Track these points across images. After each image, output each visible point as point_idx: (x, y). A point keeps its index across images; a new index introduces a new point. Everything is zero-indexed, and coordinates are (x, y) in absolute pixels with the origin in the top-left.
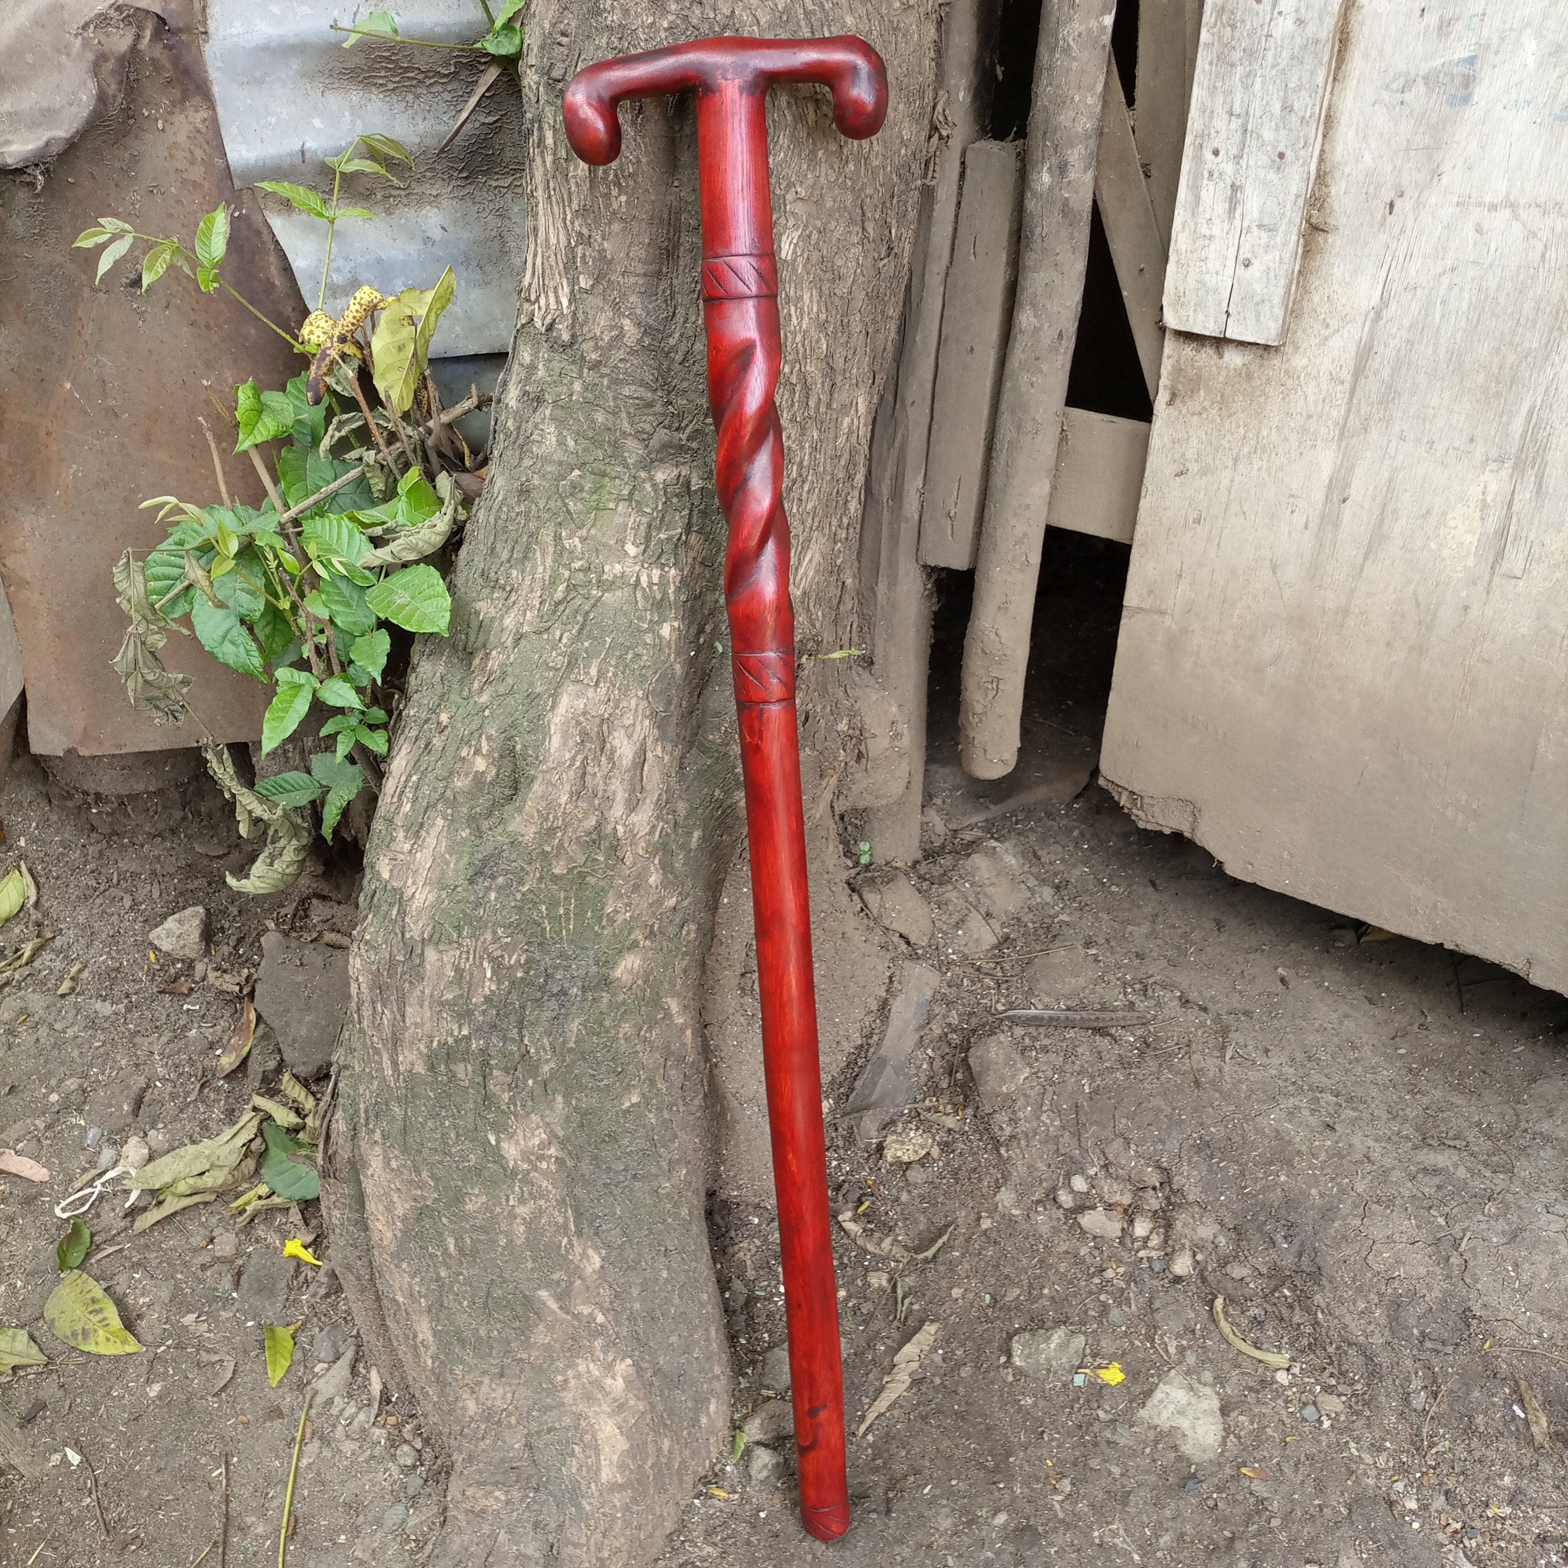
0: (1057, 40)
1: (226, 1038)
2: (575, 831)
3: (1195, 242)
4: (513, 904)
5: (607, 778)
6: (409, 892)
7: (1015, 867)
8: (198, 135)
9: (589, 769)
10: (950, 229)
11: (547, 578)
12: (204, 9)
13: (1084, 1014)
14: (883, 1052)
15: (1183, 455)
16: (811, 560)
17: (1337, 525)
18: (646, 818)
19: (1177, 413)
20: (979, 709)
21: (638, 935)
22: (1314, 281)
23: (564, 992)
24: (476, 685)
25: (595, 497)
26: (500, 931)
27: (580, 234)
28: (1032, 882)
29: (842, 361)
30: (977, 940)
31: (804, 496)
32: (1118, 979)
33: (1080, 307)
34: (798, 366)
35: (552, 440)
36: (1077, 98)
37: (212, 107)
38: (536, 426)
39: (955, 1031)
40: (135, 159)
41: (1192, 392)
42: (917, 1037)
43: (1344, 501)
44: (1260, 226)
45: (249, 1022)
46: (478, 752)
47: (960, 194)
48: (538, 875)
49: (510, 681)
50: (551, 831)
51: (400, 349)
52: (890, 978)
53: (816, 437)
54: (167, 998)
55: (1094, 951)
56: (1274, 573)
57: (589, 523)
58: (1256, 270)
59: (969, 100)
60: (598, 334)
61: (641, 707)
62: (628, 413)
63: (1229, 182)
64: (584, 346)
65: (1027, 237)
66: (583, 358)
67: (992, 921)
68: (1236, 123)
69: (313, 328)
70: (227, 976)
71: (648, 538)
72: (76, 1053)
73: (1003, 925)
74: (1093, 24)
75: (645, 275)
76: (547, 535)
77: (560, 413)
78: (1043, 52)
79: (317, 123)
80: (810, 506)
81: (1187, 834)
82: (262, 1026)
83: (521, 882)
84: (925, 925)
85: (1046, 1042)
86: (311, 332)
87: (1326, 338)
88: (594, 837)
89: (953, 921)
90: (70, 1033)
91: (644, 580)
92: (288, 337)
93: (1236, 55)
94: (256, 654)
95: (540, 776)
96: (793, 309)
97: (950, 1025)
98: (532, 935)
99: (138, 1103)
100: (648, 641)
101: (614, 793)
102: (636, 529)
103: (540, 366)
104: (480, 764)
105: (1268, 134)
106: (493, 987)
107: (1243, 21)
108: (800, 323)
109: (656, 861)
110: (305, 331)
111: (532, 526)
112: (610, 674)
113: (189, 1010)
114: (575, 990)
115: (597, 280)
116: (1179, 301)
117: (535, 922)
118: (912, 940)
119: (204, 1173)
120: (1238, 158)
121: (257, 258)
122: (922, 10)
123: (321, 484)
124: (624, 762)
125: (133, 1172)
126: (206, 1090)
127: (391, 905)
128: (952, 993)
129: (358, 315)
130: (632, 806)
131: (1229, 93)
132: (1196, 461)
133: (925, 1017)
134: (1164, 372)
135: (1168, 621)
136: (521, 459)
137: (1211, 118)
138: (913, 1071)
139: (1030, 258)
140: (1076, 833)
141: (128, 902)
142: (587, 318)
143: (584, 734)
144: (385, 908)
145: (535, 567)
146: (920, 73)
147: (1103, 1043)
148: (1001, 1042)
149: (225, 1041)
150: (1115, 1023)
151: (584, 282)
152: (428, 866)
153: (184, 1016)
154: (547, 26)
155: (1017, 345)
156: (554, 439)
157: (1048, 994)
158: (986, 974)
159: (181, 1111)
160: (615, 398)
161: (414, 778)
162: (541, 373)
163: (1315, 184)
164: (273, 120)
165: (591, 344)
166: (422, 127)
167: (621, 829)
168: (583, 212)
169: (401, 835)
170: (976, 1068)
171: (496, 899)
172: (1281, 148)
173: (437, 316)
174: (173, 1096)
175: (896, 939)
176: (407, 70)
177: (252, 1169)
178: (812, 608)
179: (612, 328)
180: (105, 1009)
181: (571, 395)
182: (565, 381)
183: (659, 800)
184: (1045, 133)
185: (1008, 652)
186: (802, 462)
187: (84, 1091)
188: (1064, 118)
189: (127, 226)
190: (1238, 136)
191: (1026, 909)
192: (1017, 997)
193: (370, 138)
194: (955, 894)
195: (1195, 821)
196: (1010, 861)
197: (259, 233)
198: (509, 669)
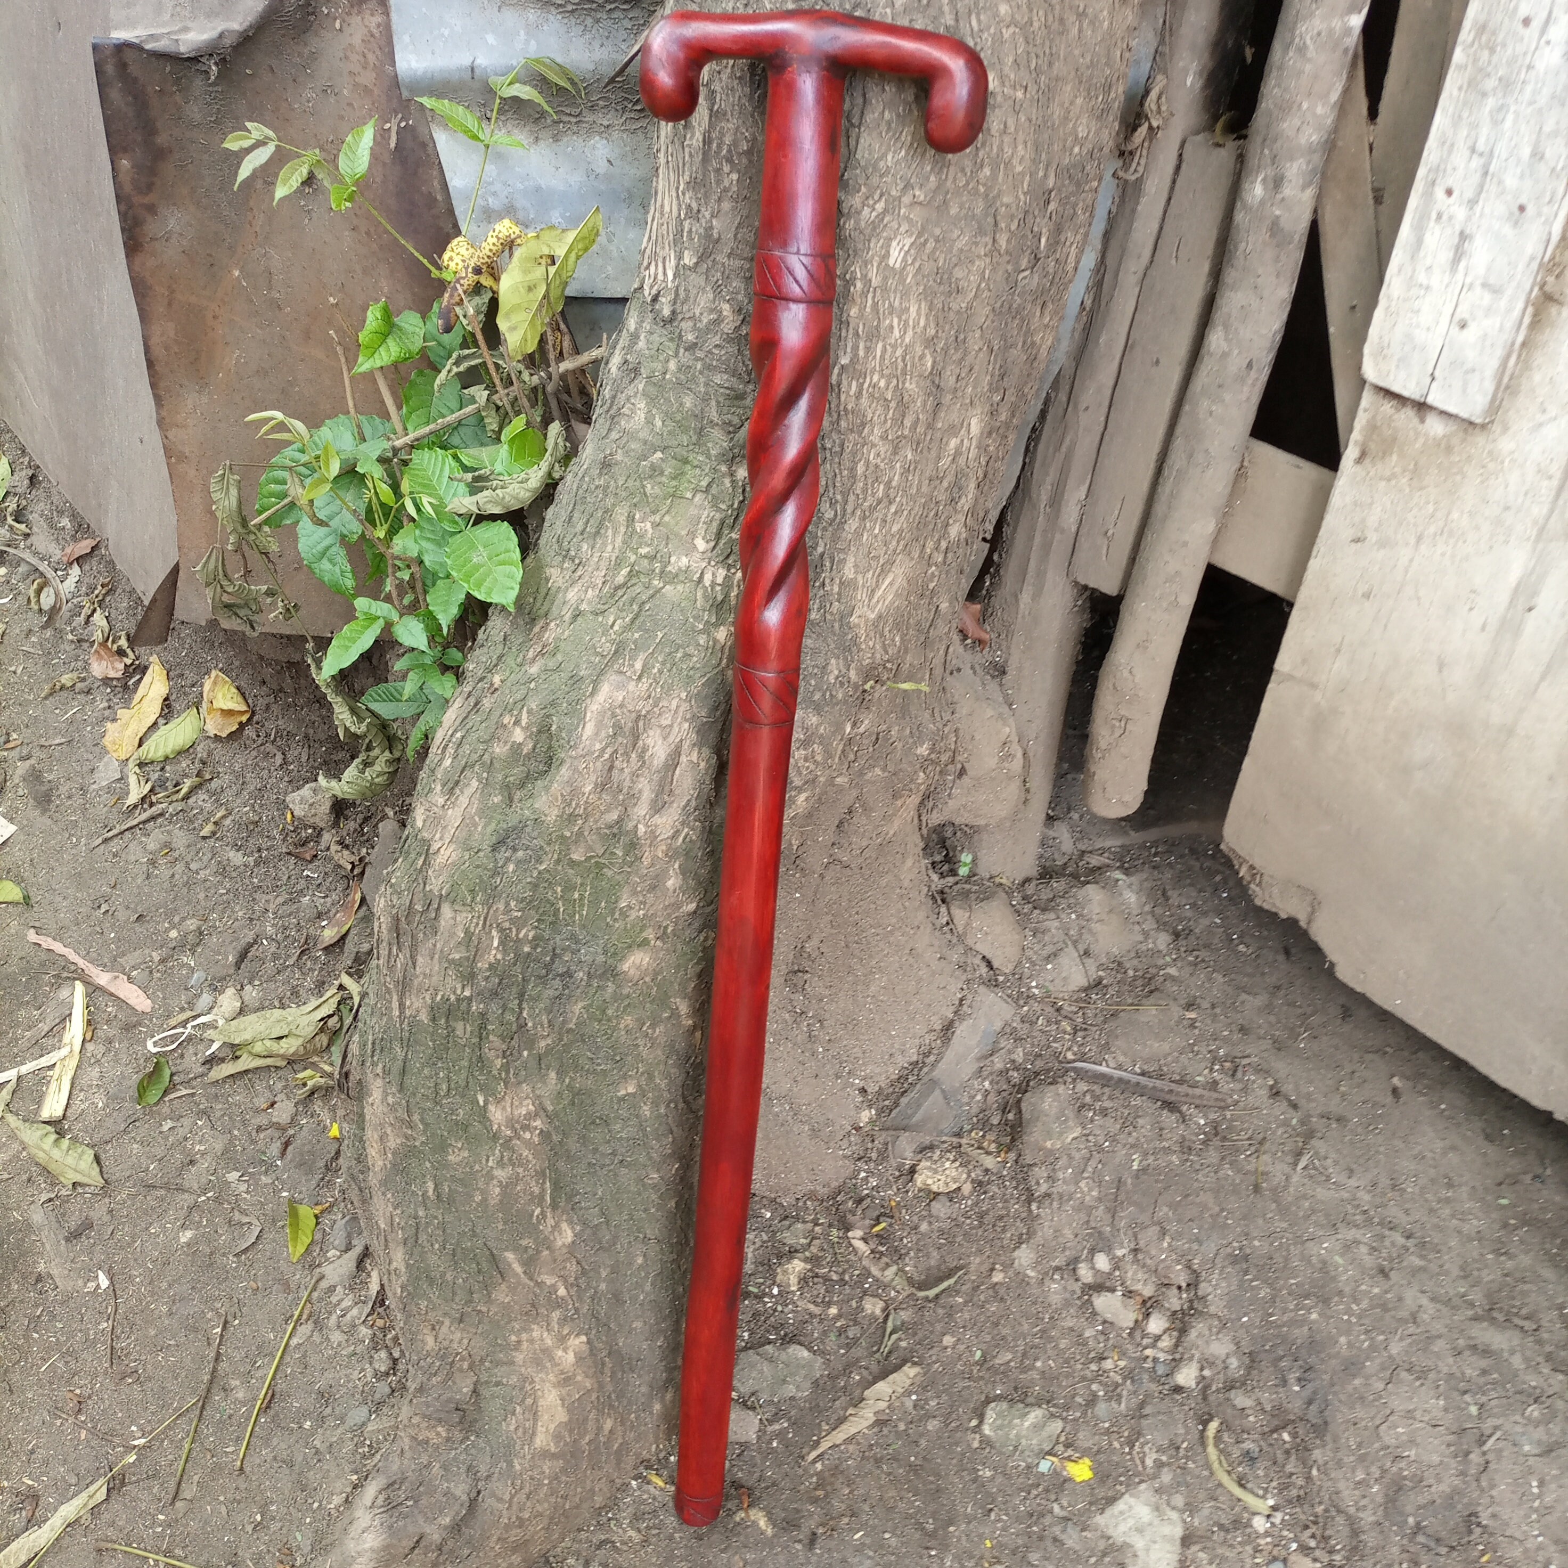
0: (1294, 36)
1: (333, 911)
2: (596, 822)
3: (1409, 291)
4: (529, 880)
5: (635, 775)
6: (435, 847)
7: (1134, 905)
8: (372, 40)
9: (617, 763)
10: (1156, 226)
11: (614, 558)
13: (1158, 1083)
14: (936, 1074)
15: (1363, 520)
16: (891, 584)
17: (1517, 632)
18: (670, 822)
19: (1364, 473)
20: (1103, 744)
21: (650, 934)
22: (1539, 358)
23: (569, 974)
24: (531, 654)
25: (674, 483)
26: (513, 904)
27: (689, 207)
28: (1150, 924)
29: (952, 380)
30: (1065, 979)
31: (889, 518)
32: (1209, 1052)
33: (1279, 338)
34: (895, 382)
35: (641, 416)
36: (1305, 106)
37: (387, 14)
38: (629, 399)
39: (1016, 1069)
40: (314, 56)
41: (1384, 453)
42: (976, 1066)
43: (1530, 610)
44: (1484, 285)
45: (354, 901)
46: (517, 722)
47: (1172, 189)
48: (556, 856)
49: (559, 657)
50: (572, 818)
51: (530, 289)
52: (961, 1000)
54: (293, 860)
55: (1192, 1015)
56: (1440, 671)
57: (664, 509)
58: (1471, 334)
59: (1199, 84)
60: (697, 315)
61: (682, 709)
62: (718, 402)
63: (1458, 229)
64: (683, 324)
65: (1231, 252)
66: (681, 337)
67: (1089, 962)
68: (1476, 162)
69: (454, 254)
70: (346, 852)
71: (719, 535)
72: (202, 896)
73: (1100, 967)
74: (1337, 24)
75: (752, 259)
76: (621, 514)
77: (652, 390)
78: (1278, 47)
79: (491, 39)
80: (895, 528)
81: (1303, 924)
82: (364, 908)
83: (539, 861)
84: (1012, 952)
85: (1108, 1104)
86: (451, 259)
87: (1541, 425)
88: (615, 830)
89: (1045, 953)
90: (202, 874)
91: (708, 578)
92: (425, 261)
93: (1490, 84)
94: (350, 575)
95: (569, 761)
96: (896, 321)
97: (1014, 1061)
98: (544, 913)
99: (243, 956)
100: (702, 642)
101: (640, 791)
102: (709, 523)
103: (642, 338)
104: (518, 735)
105: (1511, 181)
106: (499, 956)
107: (1504, 45)
108: (902, 337)
109: (677, 866)
110: (446, 256)
111: (609, 501)
112: (655, 671)
113: (308, 876)
114: (581, 974)
115: (701, 259)
116: (1381, 353)
117: (549, 901)
118: (995, 965)
119: (281, 1038)
120: (1472, 203)
121: (420, 171)
123: (444, 411)
124: (655, 763)
125: (221, 1022)
126: (305, 958)
127: (419, 854)
128: (1023, 1030)
129: (494, 249)
130: (657, 807)
131: (1475, 126)
132: (1376, 530)
133: (989, 1048)
134: (1357, 424)
135: (1318, 696)
136: (610, 430)
137: (1450, 152)
138: (966, 1100)
139: (1230, 276)
141: (279, 759)
142: (687, 296)
143: (618, 727)
144: (413, 856)
145: (604, 544)
147: (1168, 1119)
148: (1060, 1094)
149: (331, 914)
150: (1188, 1100)
151: (689, 259)
152: (456, 825)
153: (302, 881)
155: (1203, 369)
156: (643, 416)
157: (1125, 1054)
158: (1065, 1017)
159: (279, 972)
160: (706, 384)
161: (459, 735)
162: (642, 344)
163: (1557, 247)
164: (446, 33)
165: (690, 324)
166: (598, 54)
167: (642, 829)
168: (693, 184)
169: (439, 788)
170: (1026, 1115)
171: (514, 872)
172: (1523, 200)
173: (578, 258)
174: (275, 957)
175: (977, 961)
177: (325, 1044)
178: (886, 633)
179: (712, 311)
180: (237, 858)
181: (665, 373)
182: (661, 358)
183: (687, 804)
184: (1265, 140)
185: (1144, 695)
186: (890, 481)
187: (201, 933)
188: (1288, 126)
189: (271, 133)
190: (1476, 178)
191: (1133, 954)
192: (1091, 1049)
193: (537, 61)
194: (1056, 923)
195: (1313, 913)
196: (1131, 898)
197: (424, 145)
198: (562, 644)
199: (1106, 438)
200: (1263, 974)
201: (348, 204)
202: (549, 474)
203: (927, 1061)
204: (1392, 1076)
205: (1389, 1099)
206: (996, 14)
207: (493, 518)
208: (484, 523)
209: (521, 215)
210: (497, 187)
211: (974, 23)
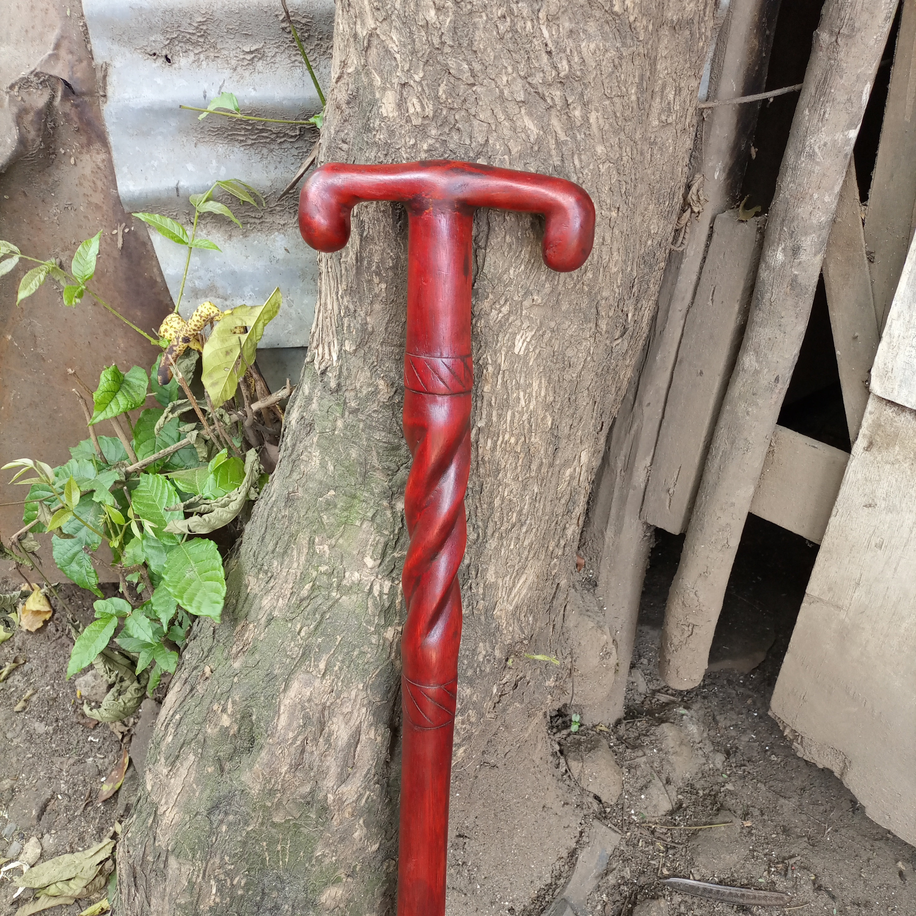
0: (804, 145)
1: (110, 769)
3: (907, 330)
4: (239, 839)
5: (323, 755)
6: (161, 810)
7: (696, 736)
8: (99, 171)
9: (308, 748)
10: (694, 278)
11: (299, 574)
12: (105, 77)
13: (733, 890)
14: (566, 894)
15: (873, 492)
16: (525, 582)
18: (355, 789)
19: (872, 458)
20: (676, 641)
21: (341, 873)
23: (277, 907)
24: (234, 650)
25: (346, 514)
26: (227, 858)
27: (347, 308)
28: (709, 748)
29: (566, 431)
30: (655, 806)
31: (521, 537)
32: (765, 855)
33: (797, 359)
34: (523, 439)
35: (316, 461)
36: (816, 196)
37: (109, 152)
38: (306, 448)
39: (626, 884)
40: (56, 184)
41: (888, 445)
42: (595, 883)
45: (124, 765)
46: (224, 710)
47: (706, 251)
48: (260, 820)
49: (257, 656)
50: (272, 792)
51: (227, 353)
52: (581, 833)
53: (536, 491)
54: (81, 728)
55: (748, 824)
57: (338, 534)
59: (722, 178)
60: (358, 387)
61: (360, 697)
62: (378, 453)
64: (347, 394)
65: (757, 298)
66: (345, 403)
67: (670, 788)
69: (168, 327)
71: (384, 555)
72: (14, 760)
73: (680, 791)
74: (839, 137)
75: (401, 346)
77: (325, 442)
78: (790, 154)
79: (190, 167)
80: (526, 543)
81: (837, 774)
82: (131, 769)
83: (247, 823)
84: (615, 788)
86: (166, 331)
88: (309, 799)
89: (638, 785)
90: (15, 743)
91: (376, 589)
92: (145, 334)
94: (93, 575)
95: (267, 746)
96: (522, 394)
97: (623, 877)
98: (253, 863)
99: (43, 810)
100: (374, 641)
101: (328, 767)
102: (375, 546)
103: (314, 401)
104: (226, 721)
106: (218, 900)
108: (527, 405)
109: (361, 822)
110: (162, 329)
111: (294, 528)
112: (336, 668)
113: (91, 741)
114: (287, 907)
115: (359, 347)
116: (886, 375)
117: (256, 853)
118: (603, 800)
119: (70, 880)
121: (143, 262)
122: (680, 126)
123: (167, 439)
124: (340, 743)
125: (25, 868)
126: (90, 808)
127: (149, 814)
128: (628, 851)
129: (198, 324)
130: (343, 779)
132: (884, 499)
133: (604, 868)
134: (865, 424)
135: (842, 615)
136: (292, 471)
138: (590, 909)
139: (758, 316)
140: (749, 701)
142: (349, 373)
143: (307, 717)
144: (144, 815)
145: (291, 562)
146: (672, 179)
148: (660, 908)
149: (108, 771)
150: (757, 902)
151: (348, 347)
152: (178, 792)
153: (87, 745)
154: (333, 132)
155: (739, 379)
156: (318, 462)
157: (706, 867)
158: (658, 838)
159: (70, 821)
160: (368, 440)
161: (178, 717)
162: (314, 406)
164: (156, 164)
165: (353, 394)
166: (273, 174)
167: (330, 797)
168: (349, 291)
169: (163, 760)
171: (227, 831)
173: (264, 325)
174: (67, 809)
175: (591, 799)
176: (262, 131)
177: (103, 883)
178: (522, 618)
179: (369, 385)
180: (40, 728)
181: (334, 430)
182: (330, 418)
183: (368, 773)
184: (784, 220)
185: (704, 609)
186: (521, 510)
187: (13, 790)
188: (803, 211)
189: (15, 248)
191: (700, 775)
192: (680, 864)
193: (226, 183)
194: (644, 759)
195: (845, 767)
196: (693, 729)
197: (144, 244)
198: (260, 645)
199: (664, 424)
200: (792, 778)
201: (78, 300)
202: (247, 494)
203: (559, 882)
204: (897, 861)
205: (898, 881)
206: (594, 154)
207: (203, 536)
208: (196, 540)
209: (221, 292)
210: (202, 273)
211: (577, 162)
